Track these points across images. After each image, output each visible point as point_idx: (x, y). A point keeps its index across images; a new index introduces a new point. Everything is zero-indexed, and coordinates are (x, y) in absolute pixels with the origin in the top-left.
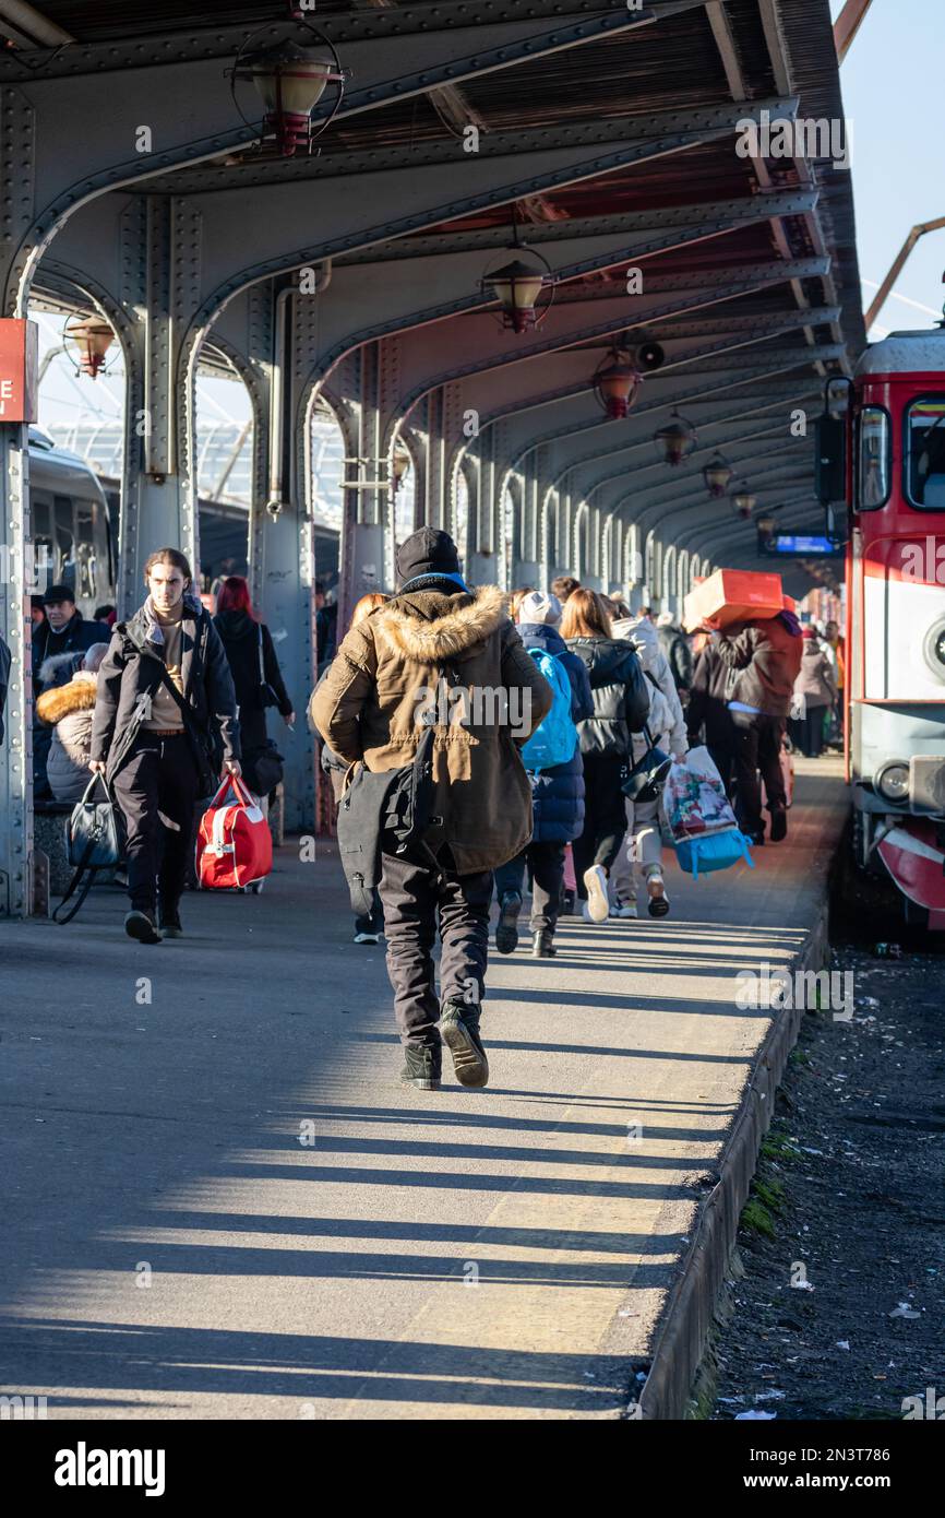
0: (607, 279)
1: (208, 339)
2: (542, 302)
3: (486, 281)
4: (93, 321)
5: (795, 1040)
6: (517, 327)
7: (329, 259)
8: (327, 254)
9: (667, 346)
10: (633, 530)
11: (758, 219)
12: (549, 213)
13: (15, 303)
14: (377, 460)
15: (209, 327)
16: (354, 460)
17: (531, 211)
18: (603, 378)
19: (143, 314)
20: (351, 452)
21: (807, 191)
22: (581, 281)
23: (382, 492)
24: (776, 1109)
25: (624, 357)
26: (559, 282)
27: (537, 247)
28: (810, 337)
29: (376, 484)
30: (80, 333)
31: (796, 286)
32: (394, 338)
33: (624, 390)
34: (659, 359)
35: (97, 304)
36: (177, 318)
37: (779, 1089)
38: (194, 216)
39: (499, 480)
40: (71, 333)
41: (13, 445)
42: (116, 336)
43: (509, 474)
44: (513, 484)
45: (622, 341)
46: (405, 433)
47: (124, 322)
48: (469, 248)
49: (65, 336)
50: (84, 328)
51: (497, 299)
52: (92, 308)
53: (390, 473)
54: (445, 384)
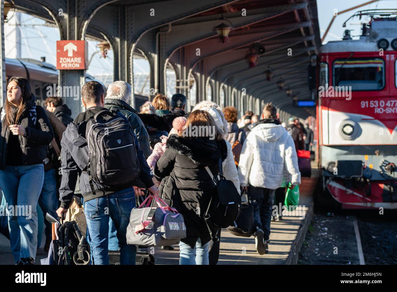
0: (248, 28)
1: (136, 47)
2: (230, 35)
3: (215, 29)
4: (104, 42)
5: (304, 240)
6: (223, 42)
7: (170, 23)
8: (169, 21)
9: (266, 47)
10: (258, 101)
11: (290, 11)
12: (232, 10)
13: (81, 36)
14: (185, 80)
15: (136, 43)
16: (178, 81)
17: (226, 9)
18: (248, 57)
19: (118, 40)
20: (178, 78)
21: (304, 2)
22: (241, 29)
23: (187, 89)
24: (299, 258)
25: (254, 51)
26: (235, 29)
27: (229, 19)
28: (306, 44)
29: (185, 87)
30: (101, 46)
31: (302, 30)
32: (189, 46)
33: (254, 60)
34: (264, 51)
35: (105, 37)
36: (128, 41)
37: (299, 253)
38: (132, 12)
39: (220, 86)
40: (98, 46)
41: (82, 76)
42: (111, 46)
43: (222, 84)
44: (223, 87)
45: (254, 46)
46: (193, 73)
47: (113, 42)
48: (210, 20)
49: (97, 47)
50: (102, 44)
51: (217, 34)
52: (104, 39)
53: (189, 84)
54: (204, 59)
